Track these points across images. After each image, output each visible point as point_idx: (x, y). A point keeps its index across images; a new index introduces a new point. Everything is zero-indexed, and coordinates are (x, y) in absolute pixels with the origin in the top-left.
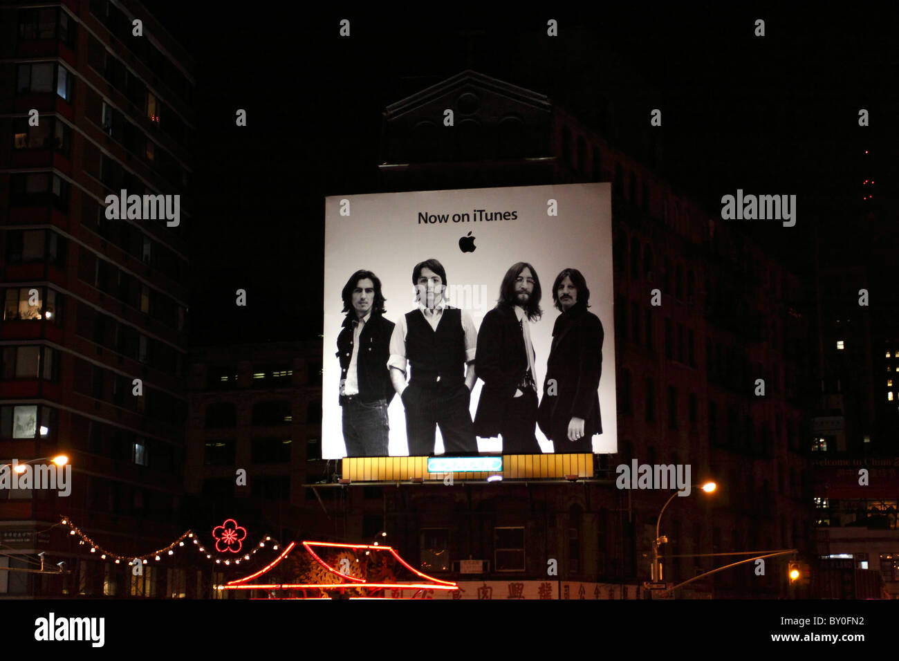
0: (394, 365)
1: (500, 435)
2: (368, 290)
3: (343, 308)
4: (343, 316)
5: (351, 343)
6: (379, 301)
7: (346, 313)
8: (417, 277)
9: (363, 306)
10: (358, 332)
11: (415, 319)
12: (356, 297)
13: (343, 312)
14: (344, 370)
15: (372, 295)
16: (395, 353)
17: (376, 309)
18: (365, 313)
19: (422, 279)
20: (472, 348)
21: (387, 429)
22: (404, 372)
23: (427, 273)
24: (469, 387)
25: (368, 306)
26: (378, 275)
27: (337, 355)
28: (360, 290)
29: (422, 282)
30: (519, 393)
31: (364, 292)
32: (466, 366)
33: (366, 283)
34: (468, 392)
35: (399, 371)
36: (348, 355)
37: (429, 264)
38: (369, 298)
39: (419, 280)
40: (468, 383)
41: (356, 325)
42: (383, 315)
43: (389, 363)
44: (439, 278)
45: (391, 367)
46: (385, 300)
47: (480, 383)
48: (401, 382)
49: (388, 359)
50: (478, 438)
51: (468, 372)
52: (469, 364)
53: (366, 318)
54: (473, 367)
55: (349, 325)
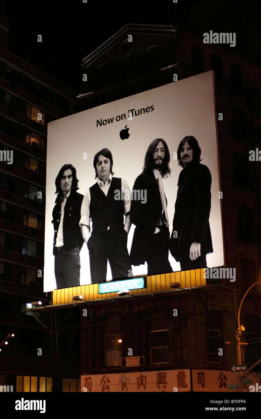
0: (84, 223)
1: (146, 263)
2: (69, 177)
3: (55, 191)
4: (56, 196)
5: (60, 213)
6: (75, 182)
7: (57, 194)
8: (96, 161)
9: (66, 188)
10: (63, 205)
11: (95, 190)
12: (63, 182)
13: (56, 193)
14: (56, 231)
15: (71, 179)
16: (84, 215)
17: (73, 188)
18: (67, 191)
19: (99, 163)
20: (129, 203)
21: (79, 267)
22: (88, 227)
23: (102, 158)
24: (127, 231)
25: (69, 188)
26: (74, 166)
27: (52, 222)
28: (65, 178)
29: (99, 165)
30: (157, 230)
31: (67, 178)
32: (125, 217)
33: (68, 172)
34: (126, 234)
35: (86, 227)
36: (58, 221)
37: (103, 152)
38: (69, 181)
39: (97, 164)
40: (126, 228)
41: (63, 200)
42: (78, 191)
43: (81, 222)
44: (109, 160)
45: (82, 225)
46: (78, 181)
47: (133, 227)
48: (87, 234)
49: (80, 220)
50: (132, 266)
51: (126, 220)
52: (126, 215)
53: (68, 195)
54: (129, 216)
55: (58, 201)
